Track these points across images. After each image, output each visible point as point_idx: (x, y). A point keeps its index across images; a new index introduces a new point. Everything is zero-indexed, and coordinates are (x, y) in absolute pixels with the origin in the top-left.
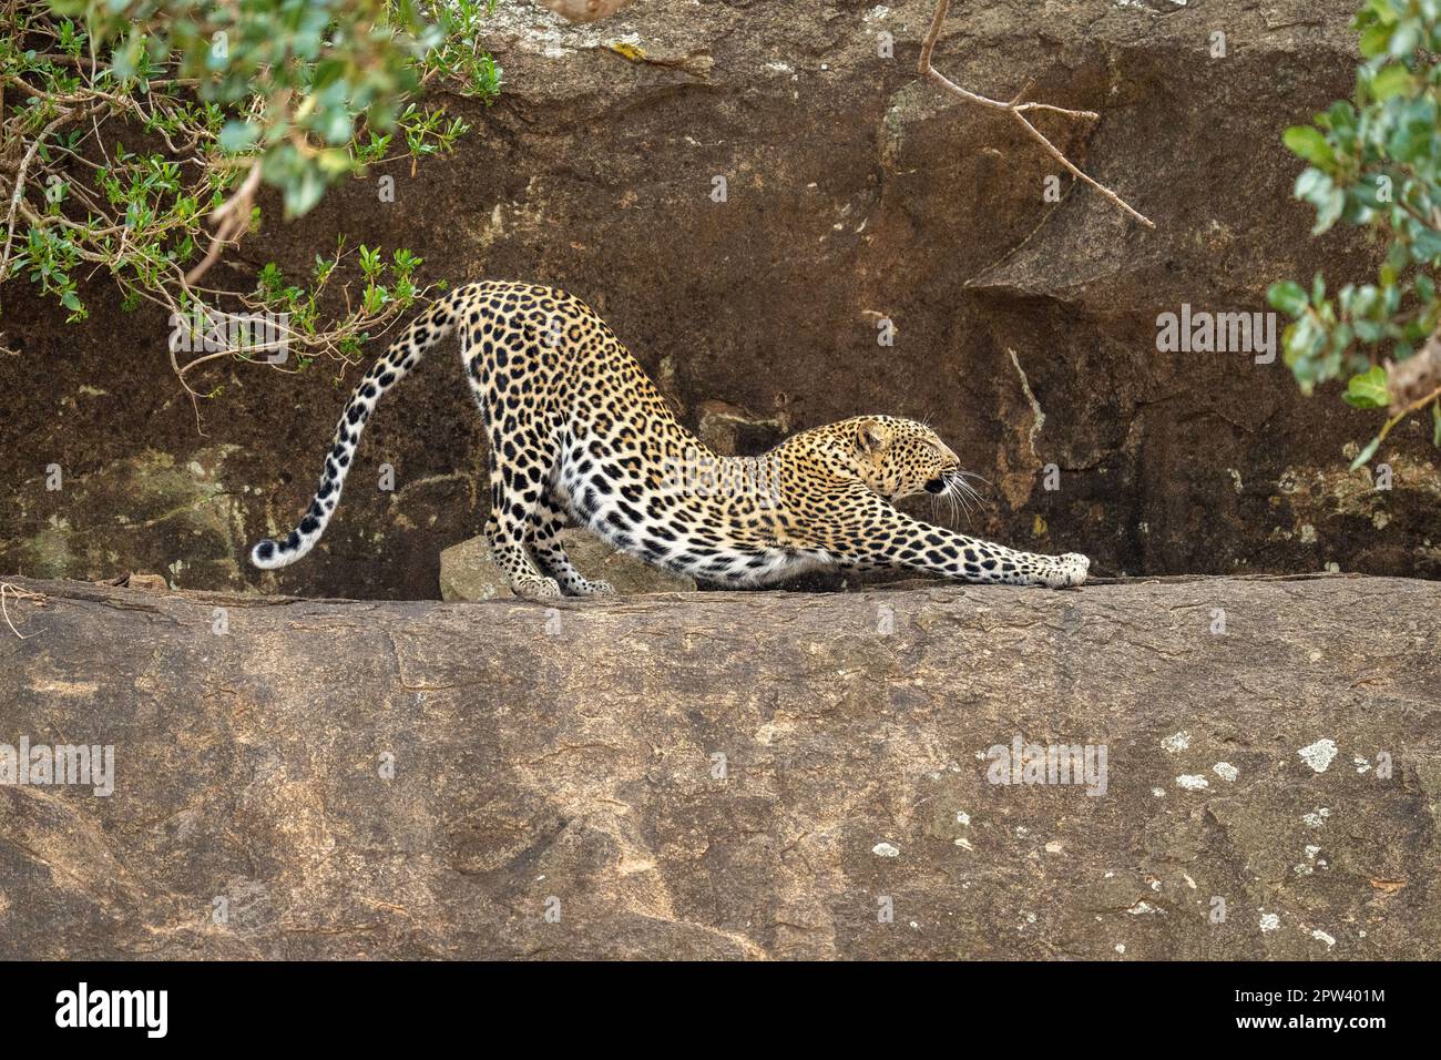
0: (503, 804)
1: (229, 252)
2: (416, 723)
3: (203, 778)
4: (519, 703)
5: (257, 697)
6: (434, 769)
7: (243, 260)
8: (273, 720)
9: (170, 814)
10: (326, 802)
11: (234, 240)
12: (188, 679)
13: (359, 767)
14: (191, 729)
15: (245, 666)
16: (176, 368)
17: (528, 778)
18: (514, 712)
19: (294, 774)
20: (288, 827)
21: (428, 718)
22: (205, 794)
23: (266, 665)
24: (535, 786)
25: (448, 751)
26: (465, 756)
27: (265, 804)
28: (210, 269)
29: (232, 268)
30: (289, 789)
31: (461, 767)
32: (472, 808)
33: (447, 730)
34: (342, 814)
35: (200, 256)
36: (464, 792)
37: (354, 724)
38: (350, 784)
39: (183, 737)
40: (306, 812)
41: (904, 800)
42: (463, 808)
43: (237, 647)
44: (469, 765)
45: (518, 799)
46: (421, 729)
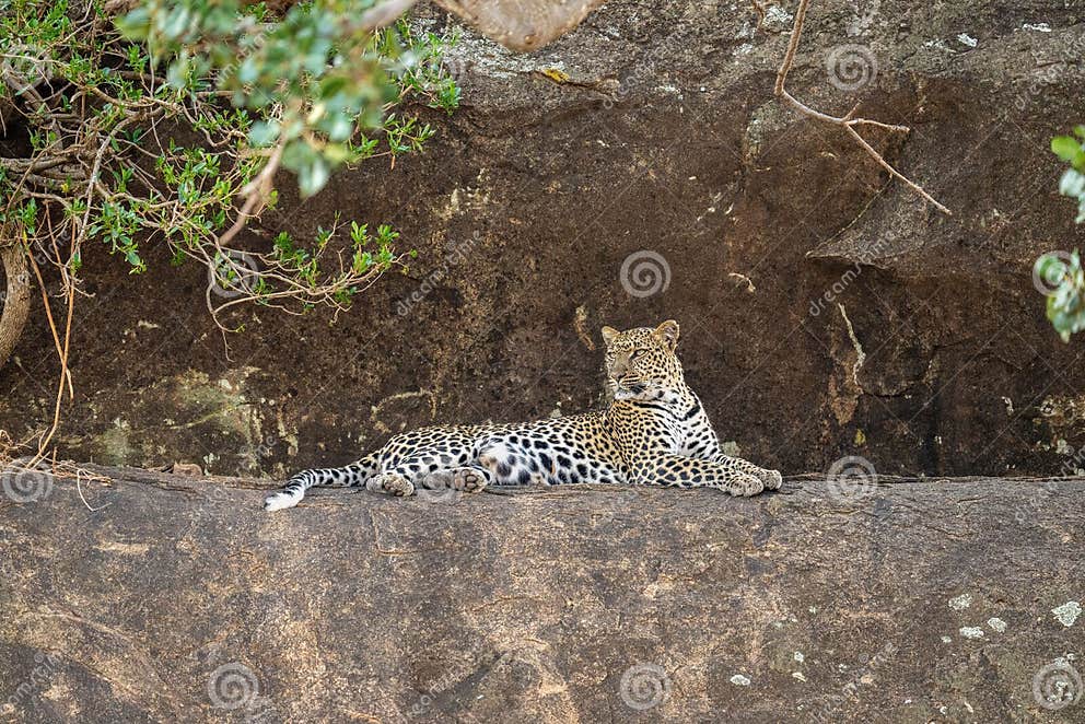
0: (453, 641)
1: (254, 223)
2: (388, 579)
3: (227, 618)
4: (466, 565)
5: (269, 558)
6: (401, 614)
7: (264, 228)
8: (280, 575)
9: (202, 643)
10: (319, 638)
11: (257, 215)
12: (217, 543)
13: (345, 611)
14: (218, 581)
15: (259, 534)
16: (211, 309)
17: (473, 621)
18: (461, 572)
19: (295, 616)
20: (290, 656)
21: (397, 575)
22: (228, 630)
23: (276, 534)
24: (477, 628)
25: (412, 600)
26: (424, 605)
27: (274, 638)
28: (238, 234)
29: (255, 234)
30: (290, 628)
31: (421, 613)
32: (429, 644)
33: (412, 586)
34: (331, 647)
35: (229, 225)
36: (423, 631)
37: (341, 578)
38: (337, 624)
39: (212, 587)
40: (304, 644)
41: (754, 642)
42: (422, 644)
43: (254, 519)
44: (426, 611)
45: (464, 639)
46: (392, 584)
